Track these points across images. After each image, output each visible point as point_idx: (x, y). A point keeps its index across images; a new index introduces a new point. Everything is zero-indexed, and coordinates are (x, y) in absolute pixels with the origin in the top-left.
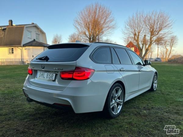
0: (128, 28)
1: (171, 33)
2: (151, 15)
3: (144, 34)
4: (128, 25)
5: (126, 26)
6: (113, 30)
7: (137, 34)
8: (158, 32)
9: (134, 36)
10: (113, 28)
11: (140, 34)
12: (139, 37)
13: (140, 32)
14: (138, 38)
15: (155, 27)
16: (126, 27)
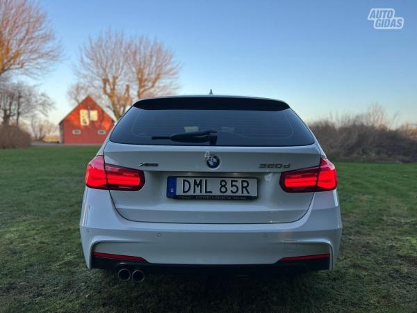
0: (88, 64)
1: (176, 87)
2: (138, 44)
3: (127, 83)
4: (87, 56)
5: (82, 58)
6: (52, 62)
7: (111, 80)
8: (154, 83)
9: (102, 85)
10: (52, 56)
11: (117, 81)
12: (116, 87)
13: (117, 78)
14: (113, 89)
15: (146, 72)
16: (82, 61)
